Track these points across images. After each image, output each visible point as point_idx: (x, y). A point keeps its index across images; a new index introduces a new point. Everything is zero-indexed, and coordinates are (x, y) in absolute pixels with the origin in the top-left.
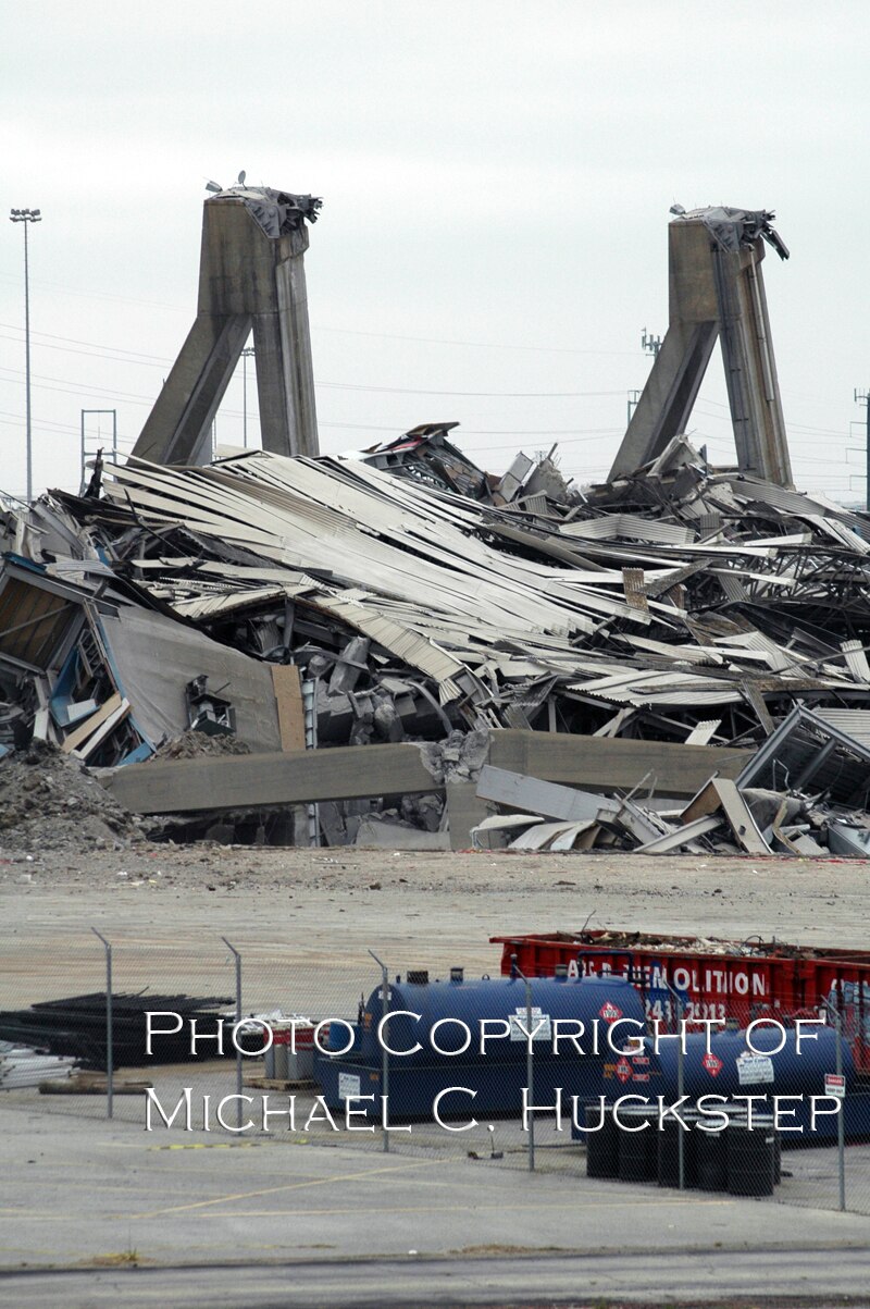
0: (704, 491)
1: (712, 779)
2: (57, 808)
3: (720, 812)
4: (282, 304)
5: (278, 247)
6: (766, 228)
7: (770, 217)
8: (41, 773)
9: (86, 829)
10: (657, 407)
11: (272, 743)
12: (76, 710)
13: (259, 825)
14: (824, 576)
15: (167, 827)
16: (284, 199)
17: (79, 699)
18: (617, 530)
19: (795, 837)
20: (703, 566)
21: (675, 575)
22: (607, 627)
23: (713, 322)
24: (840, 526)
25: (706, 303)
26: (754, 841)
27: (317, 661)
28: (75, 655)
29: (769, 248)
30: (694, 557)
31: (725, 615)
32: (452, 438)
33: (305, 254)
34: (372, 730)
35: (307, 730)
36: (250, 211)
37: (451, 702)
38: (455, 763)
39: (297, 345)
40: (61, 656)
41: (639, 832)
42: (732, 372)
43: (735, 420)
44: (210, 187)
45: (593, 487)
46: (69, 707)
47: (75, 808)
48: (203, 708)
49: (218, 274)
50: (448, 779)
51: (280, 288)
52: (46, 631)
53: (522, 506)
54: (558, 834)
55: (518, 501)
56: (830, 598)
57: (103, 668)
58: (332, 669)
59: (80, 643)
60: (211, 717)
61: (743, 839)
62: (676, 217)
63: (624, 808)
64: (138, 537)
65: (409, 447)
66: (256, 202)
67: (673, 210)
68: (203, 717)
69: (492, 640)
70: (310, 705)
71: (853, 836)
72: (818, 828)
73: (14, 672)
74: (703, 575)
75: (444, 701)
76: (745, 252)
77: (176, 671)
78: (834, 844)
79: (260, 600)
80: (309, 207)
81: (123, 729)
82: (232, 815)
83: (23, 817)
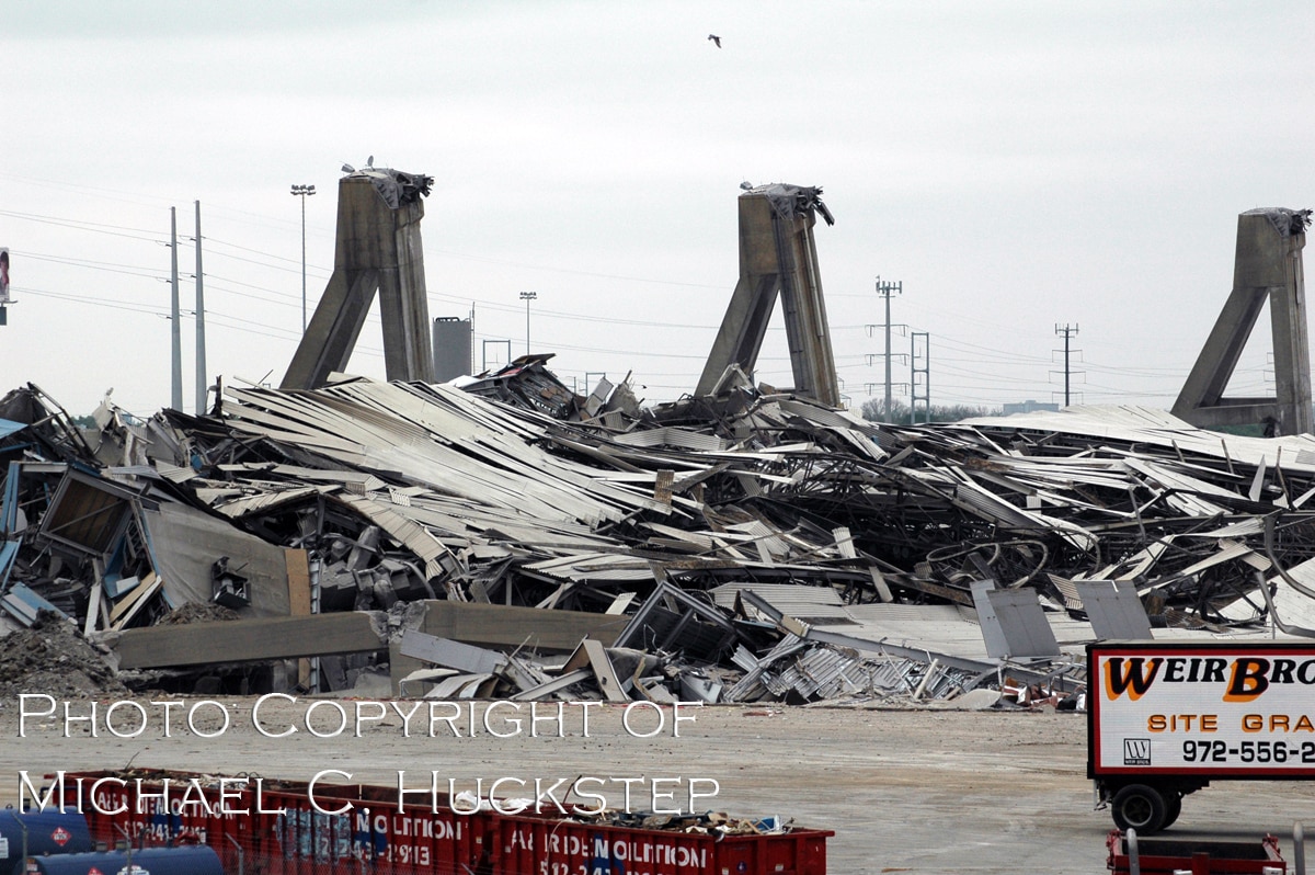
0: (756, 408)
1: (584, 640)
2: (51, 664)
3: (589, 667)
4: (401, 261)
5: (397, 216)
6: (816, 201)
7: (819, 192)
8: (42, 636)
9: (69, 681)
10: (730, 341)
11: (283, 611)
12: (123, 585)
13: (243, 677)
14: (828, 477)
15: (161, 679)
16: (401, 177)
17: (126, 576)
18: (665, 440)
19: (650, 687)
20: (723, 468)
21: (699, 475)
22: (633, 517)
23: (776, 274)
24: (861, 436)
25: (768, 260)
26: (615, 690)
27: (337, 545)
28: (123, 540)
29: (818, 217)
30: (719, 460)
31: (743, 508)
32: (549, 366)
33: (422, 221)
34: (371, 600)
35: (312, 601)
36: (375, 188)
37: (435, 578)
38: (397, 627)
39: (414, 294)
40: (114, 544)
41: (520, 682)
42: (789, 314)
43: (792, 352)
44: (345, 169)
45: (660, 405)
46: (118, 583)
47: (64, 664)
48: (224, 583)
49: (351, 237)
50: (391, 640)
51: (399, 248)
52: (103, 522)
53: (603, 420)
54: (466, 684)
55: (599, 416)
56: (834, 493)
57: (143, 551)
58: (350, 551)
59: (127, 532)
60: (230, 590)
61: (604, 688)
62: (745, 191)
63: (510, 663)
64: (229, 447)
65: (513, 373)
66: (380, 180)
67: (743, 186)
68: (224, 590)
69: (484, 528)
70: (315, 580)
71: (699, 686)
72: (672, 679)
73: (76, 554)
74: (721, 474)
75: (429, 577)
76: (798, 220)
77: (205, 553)
78: (685, 692)
79: (300, 496)
80: (424, 184)
81: (156, 600)
82: (220, 669)
83: (23, 672)
